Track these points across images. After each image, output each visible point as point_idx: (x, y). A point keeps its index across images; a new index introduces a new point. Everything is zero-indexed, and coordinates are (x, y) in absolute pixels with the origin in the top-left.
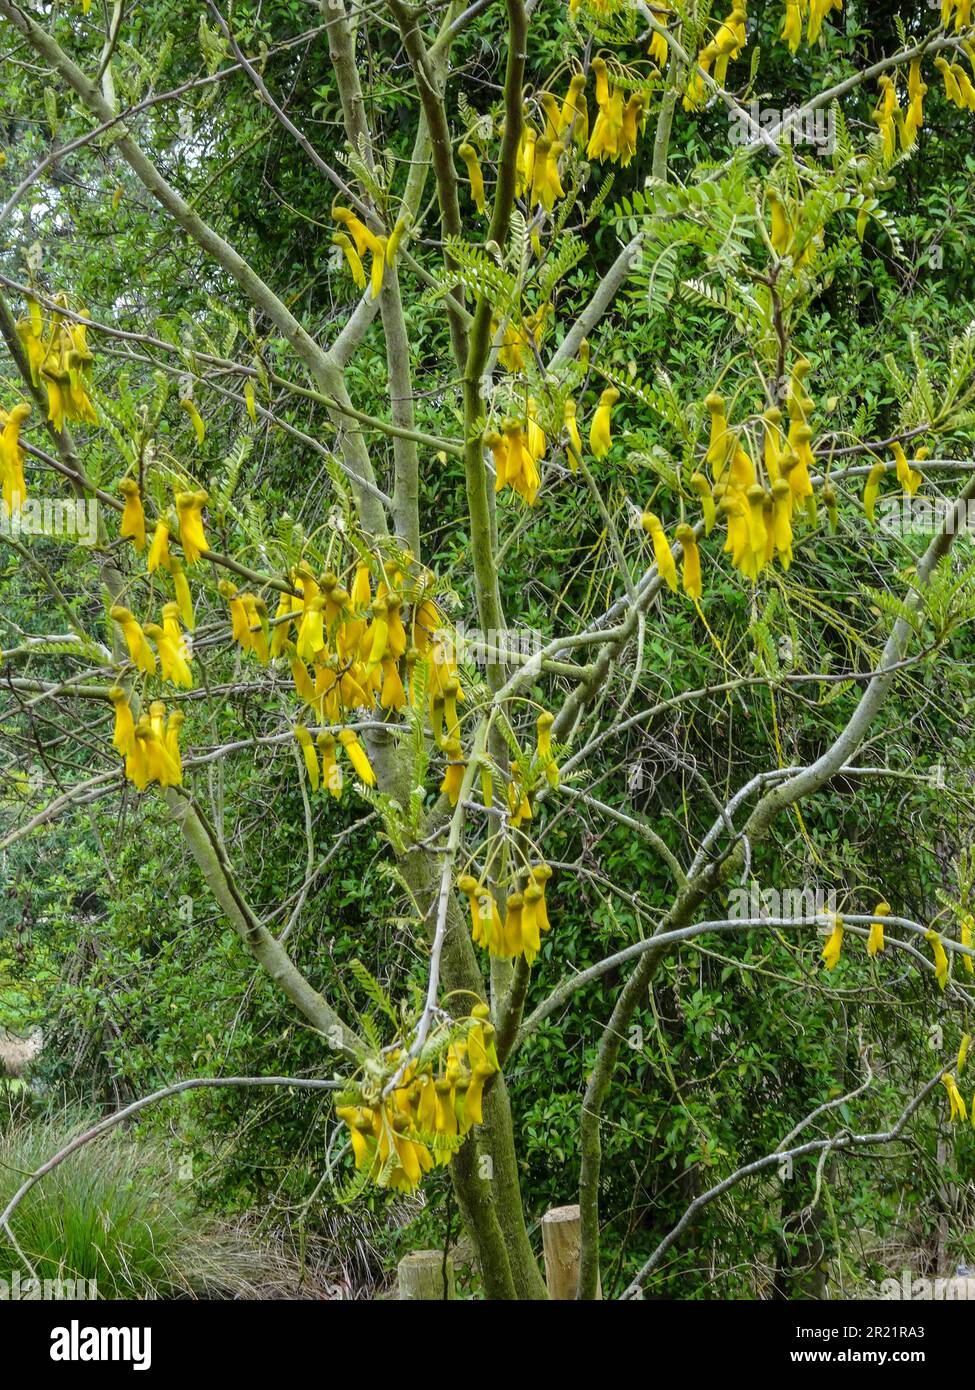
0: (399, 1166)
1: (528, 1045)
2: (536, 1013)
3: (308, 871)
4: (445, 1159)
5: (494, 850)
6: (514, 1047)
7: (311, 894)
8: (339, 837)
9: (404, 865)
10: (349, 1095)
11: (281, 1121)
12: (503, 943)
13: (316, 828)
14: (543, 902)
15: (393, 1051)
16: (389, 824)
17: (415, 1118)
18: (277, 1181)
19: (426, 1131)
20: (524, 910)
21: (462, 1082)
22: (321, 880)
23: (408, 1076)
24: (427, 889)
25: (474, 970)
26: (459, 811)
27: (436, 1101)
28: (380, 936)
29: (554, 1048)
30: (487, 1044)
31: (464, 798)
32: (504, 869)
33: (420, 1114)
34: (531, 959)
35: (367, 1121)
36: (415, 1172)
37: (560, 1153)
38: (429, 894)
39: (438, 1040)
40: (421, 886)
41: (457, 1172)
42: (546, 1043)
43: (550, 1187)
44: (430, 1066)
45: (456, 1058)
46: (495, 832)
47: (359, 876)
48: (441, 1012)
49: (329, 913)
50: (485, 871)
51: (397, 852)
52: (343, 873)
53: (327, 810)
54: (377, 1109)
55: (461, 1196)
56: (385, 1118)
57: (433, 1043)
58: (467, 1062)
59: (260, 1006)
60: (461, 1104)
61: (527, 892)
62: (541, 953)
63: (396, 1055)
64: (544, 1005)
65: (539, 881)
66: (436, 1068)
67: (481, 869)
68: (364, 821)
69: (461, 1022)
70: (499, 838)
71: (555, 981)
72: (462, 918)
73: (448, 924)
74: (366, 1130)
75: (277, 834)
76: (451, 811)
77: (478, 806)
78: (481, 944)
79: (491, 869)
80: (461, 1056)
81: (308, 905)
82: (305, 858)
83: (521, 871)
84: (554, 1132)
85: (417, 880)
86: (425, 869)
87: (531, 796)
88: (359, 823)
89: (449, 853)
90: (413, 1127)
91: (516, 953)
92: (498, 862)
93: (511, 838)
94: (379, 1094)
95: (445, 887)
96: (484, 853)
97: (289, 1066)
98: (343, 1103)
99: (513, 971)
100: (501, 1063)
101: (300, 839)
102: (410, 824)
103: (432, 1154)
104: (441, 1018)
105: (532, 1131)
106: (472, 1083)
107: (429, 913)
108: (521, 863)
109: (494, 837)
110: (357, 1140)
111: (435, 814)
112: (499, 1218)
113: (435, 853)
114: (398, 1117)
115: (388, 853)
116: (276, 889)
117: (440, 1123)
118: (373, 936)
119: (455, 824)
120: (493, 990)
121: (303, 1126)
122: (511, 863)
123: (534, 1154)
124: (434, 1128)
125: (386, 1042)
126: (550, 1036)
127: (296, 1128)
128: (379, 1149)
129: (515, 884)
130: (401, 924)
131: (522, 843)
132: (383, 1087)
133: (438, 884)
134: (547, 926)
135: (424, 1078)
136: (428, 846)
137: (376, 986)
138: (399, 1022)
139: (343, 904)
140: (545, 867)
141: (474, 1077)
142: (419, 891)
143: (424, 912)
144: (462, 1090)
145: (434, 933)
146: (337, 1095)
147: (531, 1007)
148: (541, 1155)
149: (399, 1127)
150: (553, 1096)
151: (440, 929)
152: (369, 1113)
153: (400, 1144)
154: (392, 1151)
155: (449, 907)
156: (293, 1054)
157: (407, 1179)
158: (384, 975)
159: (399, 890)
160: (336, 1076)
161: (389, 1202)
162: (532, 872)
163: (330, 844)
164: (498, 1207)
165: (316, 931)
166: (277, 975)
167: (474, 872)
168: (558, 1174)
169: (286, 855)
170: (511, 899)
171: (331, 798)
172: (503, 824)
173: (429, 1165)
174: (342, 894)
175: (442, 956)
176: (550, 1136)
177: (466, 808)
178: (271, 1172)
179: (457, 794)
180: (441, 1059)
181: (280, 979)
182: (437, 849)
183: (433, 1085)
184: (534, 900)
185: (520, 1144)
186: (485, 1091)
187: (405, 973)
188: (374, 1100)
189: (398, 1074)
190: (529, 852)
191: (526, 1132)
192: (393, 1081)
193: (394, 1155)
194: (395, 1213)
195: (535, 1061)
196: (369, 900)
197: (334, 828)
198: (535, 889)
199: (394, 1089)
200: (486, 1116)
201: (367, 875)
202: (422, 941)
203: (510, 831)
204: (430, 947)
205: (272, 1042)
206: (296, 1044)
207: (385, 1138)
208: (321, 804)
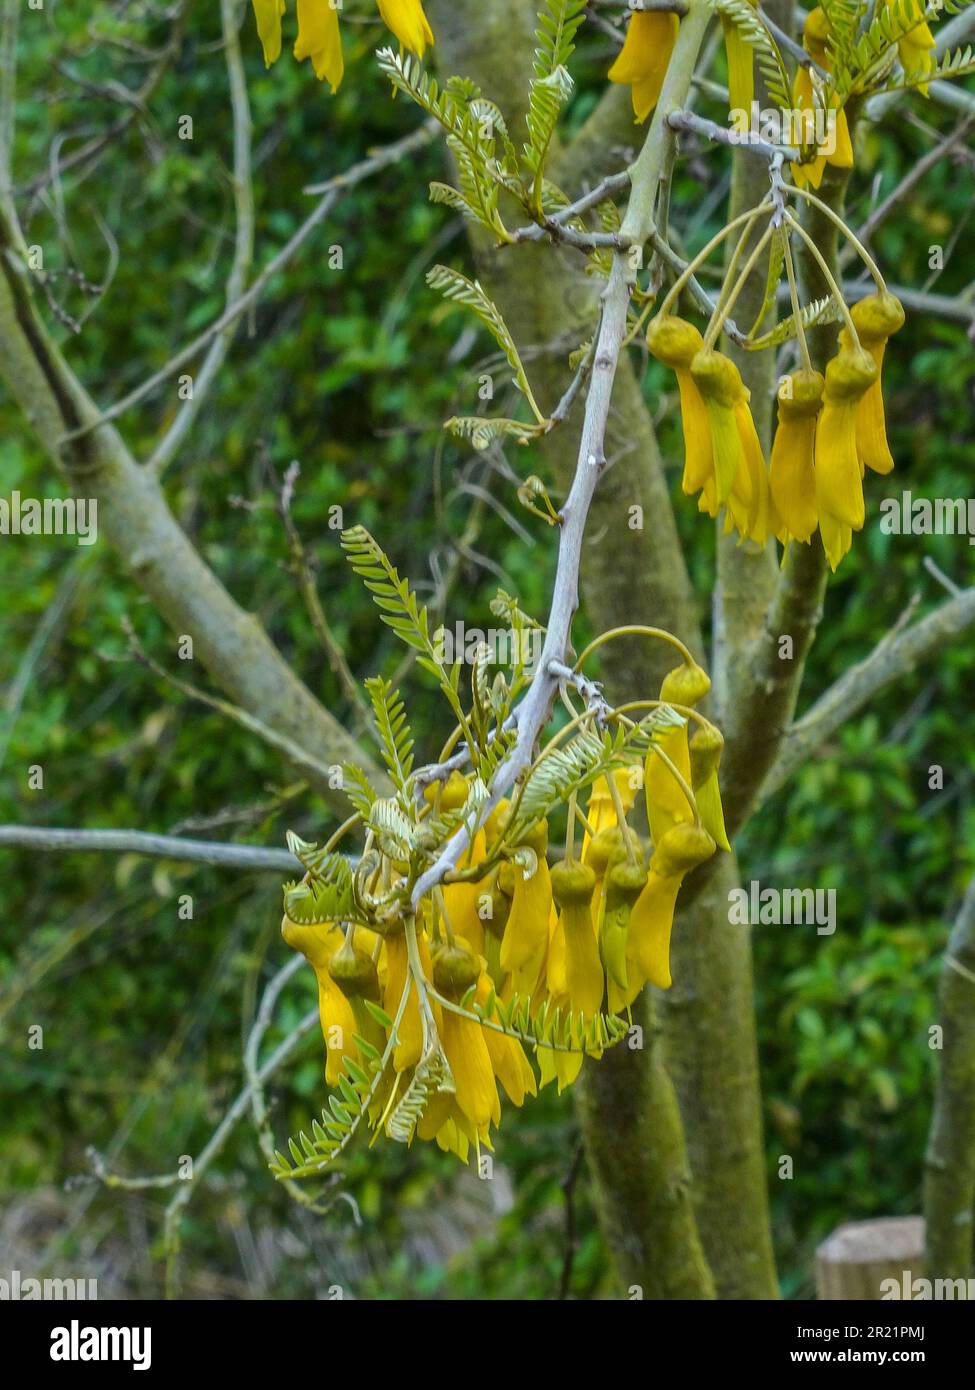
0: (446, 1087)
1: (811, 787)
2: (834, 698)
3: (235, 281)
4: (568, 1072)
5: (747, 249)
6: (769, 785)
7: (240, 351)
8: (324, 194)
9: (496, 281)
10: (325, 893)
11: (131, 965)
12: (766, 502)
13: (262, 174)
14: (875, 402)
15: (443, 779)
16: (465, 164)
17: (493, 961)
18: (113, 1125)
19: (521, 997)
20: (826, 414)
21: (630, 874)
22: (269, 316)
23: (481, 855)
24: (555, 346)
25: (671, 572)
26: (656, 137)
27: (553, 922)
28: (420, 475)
29: (882, 805)
30: (699, 777)
31: (672, 104)
32: (770, 302)
33: (508, 949)
34: (837, 553)
35: (365, 960)
36: (484, 1104)
37: (886, 1089)
38: (562, 360)
39: (570, 758)
40: (540, 337)
41: (599, 1114)
42: (861, 788)
43: (848, 1177)
44: (541, 827)
45: (612, 804)
46: (752, 202)
47: (373, 309)
48: (581, 681)
49: (285, 405)
50: (719, 304)
51: (479, 243)
52: (330, 298)
53: (294, 124)
54: (394, 934)
55: (608, 1180)
56: (415, 958)
57: (554, 766)
58: (639, 816)
59: (86, 651)
60: (619, 933)
61: (835, 370)
62: (861, 537)
63: (455, 786)
64: (858, 678)
65: (868, 338)
66: (558, 838)
67: (712, 299)
68: (395, 153)
69: (637, 716)
70: (763, 221)
71: (890, 619)
72: (646, 430)
73: (609, 442)
74: (359, 986)
75: (156, 183)
76: (636, 135)
77: (709, 127)
78: (703, 504)
79: (738, 303)
80: (625, 801)
81: (230, 382)
82: (228, 249)
83: (816, 310)
84: (871, 1029)
85: (530, 320)
86: (553, 291)
87: (853, 107)
88: (381, 157)
89: (623, 249)
90: (486, 984)
91: (794, 533)
92: (755, 284)
93: (792, 217)
94: (404, 895)
95: (609, 343)
96: (717, 259)
97: (158, 812)
98: (303, 911)
99: (776, 580)
100: (731, 826)
101: (214, 201)
102: (522, 166)
103: (532, 1056)
104: (579, 699)
105: (810, 1023)
106: (652, 877)
107: (560, 411)
108: (816, 288)
109: (751, 215)
110: (333, 1013)
111: (588, 144)
112: (706, 1242)
113: (586, 249)
114: (447, 955)
115: (459, 250)
116: (146, 334)
117: (558, 976)
118: (403, 474)
119: (645, 171)
120: (720, 627)
121: (191, 978)
122: (794, 289)
123: (813, 1086)
124: (542, 990)
125: (427, 753)
126: (873, 768)
127: (173, 984)
128: (393, 1039)
129: (802, 349)
130: (483, 434)
131: (821, 229)
132: (416, 876)
133: (587, 332)
134: (885, 461)
135: (527, 856)
136: (569, 230)
137: (411, 604)
138: (467, 705)
139: (328, 382)
140: (887, 304)
141: (656, 863)
142: (533, 350)
143: (548, 404)
144: (624, 896)
145: (570, 469)
146: (295, 891)
147: (822, 679)
148: (834, 1088)
149: (452, 984)
150: (872, 931)
151: (588, 457)
152: (369, 938)
153: (449, 1025)
154: (430, 1046)
155: (615, 399)
156: (170, 785)
157: (462, 1120)
158: (428, 576)
159: (485, 349)
160: (293, 839)
161: (415, 1195)
162: (846, 314)
163: (299, 215)
164: (703, 1214)
165: (250, 453)
166: (136, 559)
167: (688, 311)
168: (872, 1145)
169: (180, 242)
170: (785, 388)
171: (312, 89)
172: (777, 180)
173: (523, 1087)
174: (322, 356)
175: (589, 531)
176: (860, 1040)
177: (676, 129)
178: (100, 1100)
179: (655, 91)
180: (574, 807)
181: (145, 569)
182: (593, 237)
183: (547, 876)
184: (851, 392)
185: (776, 1057)
186: (686, 899)
187: (486, 578)
188: (390, 912)
189: (453, 843)
190: (841, 259)
191: (795, 1026)
192: (443, 861)
193: (436, 1060)
194: (429, 1231)
195: (830, 836)
196: (397, 377)
197: (313, 172)
198: (858, 360)
199: (443, 881)
200: (683, 970)
201: (397, 308)
202: (538, 485)
203: (791, 200)
204: (558, 505)
205: (117, 748)
206: (181, 758)
207: (413, 1006)
208: (281, 111)
